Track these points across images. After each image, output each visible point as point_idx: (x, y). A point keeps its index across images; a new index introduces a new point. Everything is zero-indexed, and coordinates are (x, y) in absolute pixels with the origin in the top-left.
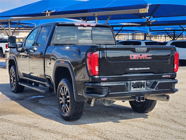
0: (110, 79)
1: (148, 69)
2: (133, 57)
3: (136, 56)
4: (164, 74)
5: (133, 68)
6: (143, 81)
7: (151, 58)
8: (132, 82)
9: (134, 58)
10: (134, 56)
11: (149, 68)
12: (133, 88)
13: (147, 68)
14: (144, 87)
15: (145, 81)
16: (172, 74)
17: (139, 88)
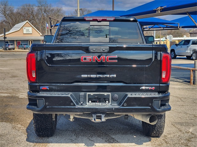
0: (53, 88)
1: (113, 77)
2: (85, 59)
3: (91, 58)
4: (144, 85)
5: (88, 74)
6: (106, 94)
7: (116, 61)
8: (88, 93)
9: (88, 60)
10: (87, 58)
11: (115, 76)
12: (90, 102)
13: (111, 76)
14: (109, 102)
15: (110, 94)
16: (158, 85)
17: (101, 103)
